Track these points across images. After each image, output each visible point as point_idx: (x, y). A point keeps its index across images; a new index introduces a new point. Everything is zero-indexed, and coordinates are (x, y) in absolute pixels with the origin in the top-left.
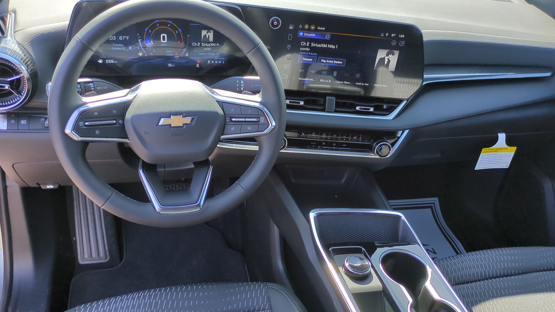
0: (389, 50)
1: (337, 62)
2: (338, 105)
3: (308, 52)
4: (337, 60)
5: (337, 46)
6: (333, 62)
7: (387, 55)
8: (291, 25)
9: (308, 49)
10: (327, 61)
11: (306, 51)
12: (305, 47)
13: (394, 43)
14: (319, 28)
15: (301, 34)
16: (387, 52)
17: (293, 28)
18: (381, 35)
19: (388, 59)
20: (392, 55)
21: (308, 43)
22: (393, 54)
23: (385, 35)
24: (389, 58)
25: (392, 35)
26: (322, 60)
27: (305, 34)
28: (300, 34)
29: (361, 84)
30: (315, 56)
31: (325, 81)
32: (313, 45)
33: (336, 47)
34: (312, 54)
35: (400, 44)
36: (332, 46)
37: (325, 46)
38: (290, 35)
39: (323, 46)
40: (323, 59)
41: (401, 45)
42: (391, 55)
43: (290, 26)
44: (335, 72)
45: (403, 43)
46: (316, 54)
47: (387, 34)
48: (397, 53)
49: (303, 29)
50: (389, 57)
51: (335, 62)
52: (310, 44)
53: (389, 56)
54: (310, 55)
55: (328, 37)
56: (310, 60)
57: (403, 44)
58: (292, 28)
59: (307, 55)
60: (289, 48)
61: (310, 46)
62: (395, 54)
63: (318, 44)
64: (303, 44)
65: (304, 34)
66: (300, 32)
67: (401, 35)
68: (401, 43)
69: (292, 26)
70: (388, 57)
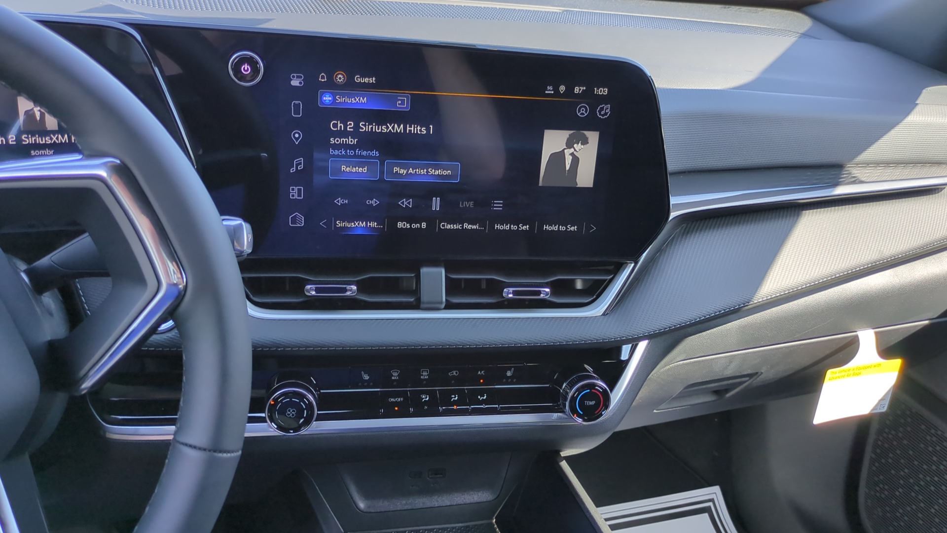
0: (572, 132)
1: (437, 173)
2: (453, 287)
3: (352, 147)
4: (436, 167)
5: (431, 126)
6: (427, 172)
7: (570, 145)
8: (295, 75)
9: (351, 141)
10: (411, 171)
11: (346, 146)
12: (344, 134)
13: (582, 112)
14: (358, 79)
15: (327, 98)
16: (568, 136)
17: (300, 83)
18: (546, 92)
19: (572, 154)
20: (582, 144)
21: (350, 124)
22: (585, 141)
23: (556, 89)
24: (575, 153)
25: (577, 90)
26: (396, 169)
27: (339, 100)
28: (324, 98)
29: (510, 227)
30: (375, 157)
31: (411, 226)
32: (364, 127)
33: (428, 129)
34: (364, 153)
35: (600, 112)
36: (419, 128)
37: (399, 129)
38: (297, 102)
39: (393, 128)
40: (397, 165)
41: (603, 115)
42: (580, 144)
43: (293, 77)
44: (434, 198)
45: (607, 109)
46: (375, 153)
47: (562, 88)
48: (593, 137)
49: (331, 85)
50: (575, 150)
51: (432, 172)
52: (357, 126)
53: (575, 146)
54: (361, 157)
55: (403, 103)
56: (360, 169)
57: (606, 114)
58: (299, 85)
59: (351, 157)
60: (297, 139)
61: (356, 133)
62: (589, 142)
63: (379, 124)
64: (335, 125)
65: (335, 99)
66: (322, 94)
67: (598, 89)
68: (602, 109)
69: (298, 77)
70: (572, 150)
